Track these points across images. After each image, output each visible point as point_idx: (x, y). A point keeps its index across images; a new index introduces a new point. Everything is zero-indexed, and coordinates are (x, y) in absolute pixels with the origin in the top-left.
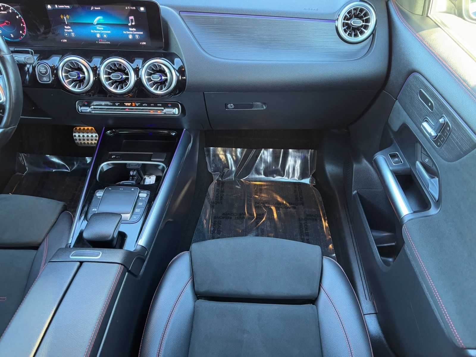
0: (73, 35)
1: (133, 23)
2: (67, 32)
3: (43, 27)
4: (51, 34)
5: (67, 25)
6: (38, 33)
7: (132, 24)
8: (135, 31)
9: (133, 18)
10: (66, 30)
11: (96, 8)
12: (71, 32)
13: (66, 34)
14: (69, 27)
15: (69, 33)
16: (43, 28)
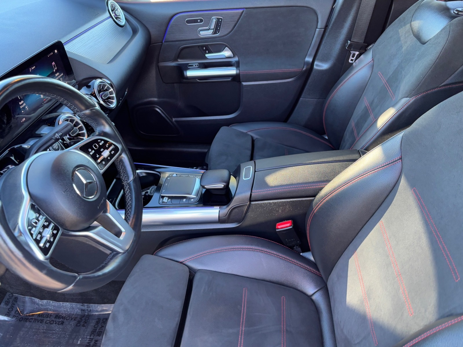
0: (27, 109)
1: (56, 68)
2: (22, 108)
3: (5, 115)
4: (12, 119)
5: (20, 101)
6: (3, 126)
7: (55, 70)
8: (59, 75)
9: (54, 63)
10: (21, 107)
11: (33, 68)
12: (25, 105)
13: (23, 111)
14: (22, 102)
15: (24, 108)
16: (5, 117)
